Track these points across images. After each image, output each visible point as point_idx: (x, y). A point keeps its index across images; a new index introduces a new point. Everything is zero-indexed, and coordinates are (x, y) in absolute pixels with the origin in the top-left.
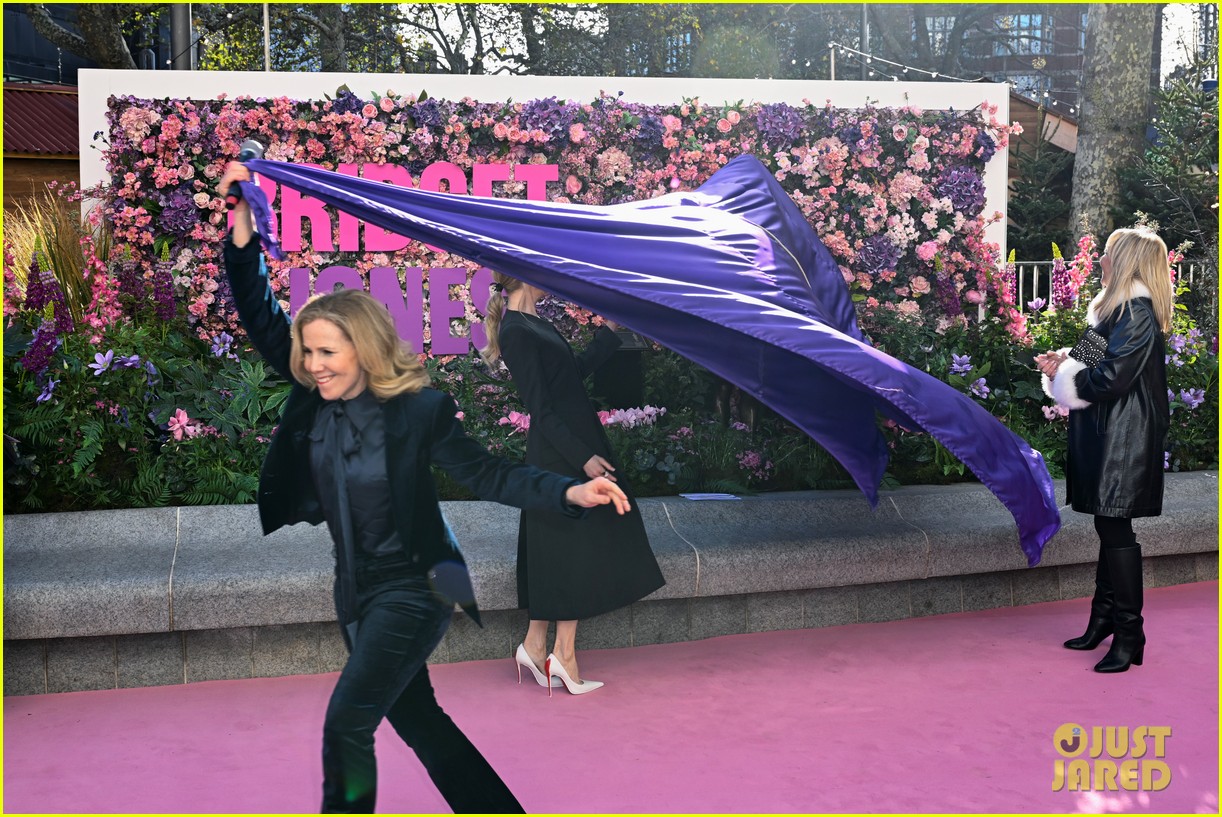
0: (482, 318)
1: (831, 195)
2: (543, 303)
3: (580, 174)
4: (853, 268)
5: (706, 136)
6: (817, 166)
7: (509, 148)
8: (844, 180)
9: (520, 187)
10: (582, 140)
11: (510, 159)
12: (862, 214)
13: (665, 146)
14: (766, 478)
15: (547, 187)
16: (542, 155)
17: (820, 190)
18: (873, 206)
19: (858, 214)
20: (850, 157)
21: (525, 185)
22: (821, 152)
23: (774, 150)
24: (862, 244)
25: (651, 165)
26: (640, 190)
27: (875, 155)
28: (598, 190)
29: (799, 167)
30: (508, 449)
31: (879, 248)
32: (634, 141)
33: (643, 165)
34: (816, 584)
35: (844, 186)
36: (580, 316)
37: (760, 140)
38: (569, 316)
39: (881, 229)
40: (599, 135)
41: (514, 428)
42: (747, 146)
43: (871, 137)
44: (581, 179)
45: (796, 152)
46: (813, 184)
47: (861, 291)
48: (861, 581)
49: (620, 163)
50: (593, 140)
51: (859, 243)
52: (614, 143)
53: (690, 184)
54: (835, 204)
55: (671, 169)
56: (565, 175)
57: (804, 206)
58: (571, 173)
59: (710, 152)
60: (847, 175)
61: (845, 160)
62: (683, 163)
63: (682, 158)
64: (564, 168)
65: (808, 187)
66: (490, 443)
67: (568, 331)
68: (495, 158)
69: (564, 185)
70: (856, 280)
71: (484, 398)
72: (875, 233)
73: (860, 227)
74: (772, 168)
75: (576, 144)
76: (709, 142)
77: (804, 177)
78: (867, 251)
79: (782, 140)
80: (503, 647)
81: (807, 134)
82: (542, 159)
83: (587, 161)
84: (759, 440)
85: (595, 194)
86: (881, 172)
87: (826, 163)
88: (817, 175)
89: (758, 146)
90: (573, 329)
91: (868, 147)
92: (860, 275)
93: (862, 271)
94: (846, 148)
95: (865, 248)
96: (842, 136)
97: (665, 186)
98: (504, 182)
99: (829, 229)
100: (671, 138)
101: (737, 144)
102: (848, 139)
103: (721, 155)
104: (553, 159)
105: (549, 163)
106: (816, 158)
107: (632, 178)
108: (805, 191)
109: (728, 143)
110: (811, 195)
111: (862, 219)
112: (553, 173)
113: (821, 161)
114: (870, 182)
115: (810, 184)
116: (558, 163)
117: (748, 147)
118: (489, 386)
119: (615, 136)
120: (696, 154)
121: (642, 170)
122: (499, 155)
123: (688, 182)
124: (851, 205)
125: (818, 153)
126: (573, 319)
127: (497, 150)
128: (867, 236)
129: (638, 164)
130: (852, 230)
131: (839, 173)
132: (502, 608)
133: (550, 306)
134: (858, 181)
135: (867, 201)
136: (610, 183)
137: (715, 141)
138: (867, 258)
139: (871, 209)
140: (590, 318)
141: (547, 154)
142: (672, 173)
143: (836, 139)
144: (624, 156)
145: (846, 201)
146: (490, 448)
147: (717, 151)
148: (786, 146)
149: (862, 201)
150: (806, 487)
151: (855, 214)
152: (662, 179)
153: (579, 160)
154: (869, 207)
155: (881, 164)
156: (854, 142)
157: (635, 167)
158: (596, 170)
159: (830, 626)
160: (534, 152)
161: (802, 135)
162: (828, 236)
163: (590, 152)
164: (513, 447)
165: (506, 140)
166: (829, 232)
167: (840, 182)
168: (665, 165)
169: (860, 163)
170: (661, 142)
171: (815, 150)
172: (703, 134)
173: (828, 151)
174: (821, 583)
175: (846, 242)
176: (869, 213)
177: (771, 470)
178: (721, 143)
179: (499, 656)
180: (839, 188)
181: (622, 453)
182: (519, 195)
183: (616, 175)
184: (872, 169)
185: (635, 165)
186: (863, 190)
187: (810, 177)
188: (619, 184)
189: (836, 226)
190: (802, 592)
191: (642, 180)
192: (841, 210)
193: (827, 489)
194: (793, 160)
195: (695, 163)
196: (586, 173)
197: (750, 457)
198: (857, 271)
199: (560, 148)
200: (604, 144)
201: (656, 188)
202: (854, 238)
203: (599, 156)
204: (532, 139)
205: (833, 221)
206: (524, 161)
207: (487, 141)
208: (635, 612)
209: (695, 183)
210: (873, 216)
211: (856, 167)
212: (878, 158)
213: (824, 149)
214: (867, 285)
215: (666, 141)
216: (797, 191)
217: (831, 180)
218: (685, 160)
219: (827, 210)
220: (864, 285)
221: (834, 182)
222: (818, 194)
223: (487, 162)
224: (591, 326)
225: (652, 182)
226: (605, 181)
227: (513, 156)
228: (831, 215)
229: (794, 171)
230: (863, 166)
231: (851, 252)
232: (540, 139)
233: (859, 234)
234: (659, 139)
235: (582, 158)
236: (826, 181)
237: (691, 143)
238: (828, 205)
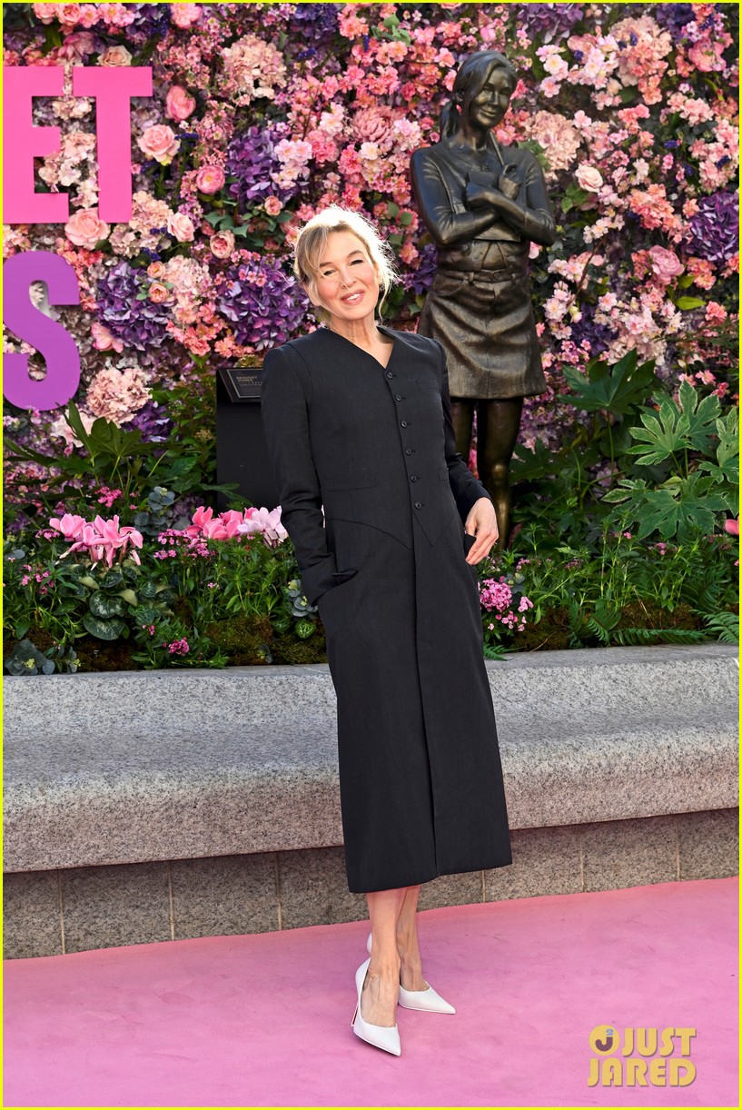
0: (17, 344)
1: (641, 121)
2: (127, 316)
3: (191, 84)
4: (680, 250)
5: (417, 16)
6: (616, 70)
7: (62, 37)
8: (663, 93)
9: (83, 108)
10: (194, 23)
11: (65, 56)
12: (695, 155)
13: (343, 33)
14: (521, 629)
15: (133, 108)
16: (122, 49)
17: (621, 114)
18: (715, 140)
19: (690, 154)
20: (675, 52)
21: (93, 104)
22: (622, 45)
23: (538, 42)
24: (697, 209)
25: (319, 68)
26: (300, 114)
27: (719, 50)
28: (223, 114)
29: (582, 71)
30: (58, 582)
31: (726, 215)
32: (288, 24)
33: (304, 68)
34: (603, 815)
35: (663, 104)
36: (194, 341)
37: (514, 22)
38: (174, 340)
39: (730, 182)
40: (225, 14)
41: (71, 544)
42: (490, 34)
43: (710, 17)
44: (194, 93)
45: (576, 44)
46: (609, 102)
47: (695, 291)
48: (681, 809)
49: (263, 64)
50: (213, 23)
51: (691, 206)
52: (251, 28)
53: (390, 101)
54: (647, 138)
55: (354, 77)
56: (166, 86)
57: (593, 141)
58: (175, 81)
59: (424, 45)
60: (669, 86)
61: (665, 59)
62: (375, 63)
63: (374, 55)
64: (163, 72)
65: (600, 107)
66: (26, 572)
67: (173, 367)
68: (36, 54)
69: (164, 104)
70: (686, 272)
71: (23, 488)
72: (719, 189)
73: (693, 177)
74: (536, 72)
75: (183, 30)
76: (423, 26)
77: (592, 88)
78: (704, 221)
79: (552, 23)
80: (48, 935)
81: (599, 12)
82: (123, 56)
83: (204, 61)
84: (510, 561)
85: (217, 120)
86: (729, 79)
87: (632, 64)
88: (615, 86)
89: (511, 33)
90: (182, 363)
91: (706, 35)
92: (694, 263)
93: (696, 255)
94: (667, 37)
95: (701, 214)
96: (659, 15)
97: (345, 104)
98: (53, 99)
99: (635, 182)
100: (354, 20)
101: (473, 30)
102: (670, 21)
103: (444, 51)
104: (143, 56)
105: (135, 63)
106: (612, 56)
107: (285, 90)
108: (595, 114)
109: (456, 28)
110: (605, 120)
111: (696, 163)
112: (143, 83)
113: (623, 60)
114: (709, 97)
115: (603, 102)
116: (151, 64)
117: (492, 35)
118: (31, 467)
119: (253, 15)
120: (397, 49)
121: (303, 76)
122: (44, 50)
123: (385, 97)
124: (675, 138)
125: (616, 47)
126: (181, 345)
127: (41, 40)
128: (705, 194)
129: (297, 66)
130: (678, 184)
131: (654, 82)
132: (44, 867)
133: (140, 322)
134: (688, 95)
135: (704, 130)
136: (244, 101)
137: (434, 24)
138: (705, 234)
139: (712, 146)
140: (212, 343)
141: (131, 47)
142: (356, 82)
143: (650, 20)
144: (270, 51)
145: (667, 131)
146: (25, 581)
147: (437, 43)
148: (559, 32)
149: (696, 131)
150: (592, 642)
151: (683, 155)
152: (339, 93)
153: (189, 59)
154: (707, 142)
155: (729, 66)
156: (680, 25)
157: (290, 72)
158: (219, 77)
159: (629, 886)
160: (107, 45)
161: (589, 13)
162: (636, 193)
163: (209, 46)
164: (67, 578)
165: (55, 22)
166: (636, 187)
167: (657, 98)
168: (345, 68)
169: (691, 63)
170: (337, 25)
171: (611, 42)
172: (412, 12)
173: (633, 42)
174: (614, 812)
175: (667, 205)
176: (708, 152)
177: (530, 614)
178: (446, 28)
179: (41, 951)
180: (655, 109)
181: (264, 586)
182: (81, 121)
183: (256, 85)
184: (712, 75)
185: (290, 67)
186: (697, 111)
187: (604, 90)
188: (261, 103)
189: (650, 175)
190: (580, 828)
191: (301, 96)
192: (658, 148)
193: (627, 644)
194: (573, 58)
195: (396, 65)
196: (202, 83)
197: (493, 589)
198: (689, 256)
199: (155, 37)
200: (233, 30)
201: (329, 111)
202: (683, 197)
203: (226, 52)
204: (101, 21)
205: (643, 168)
206: (90, 60)
207: (22, 23)
208: (285, 869)
209: (399, 100)
210: (714, 158)
211: (684, 70)
212: (722, 55)
213: (628, 38)
214: (706, 281)
215: (345, 24)
216: (580, 114)
217: (641, 94)
218: (378, 58)
219: (635, 147)
220: (700, 281)
221: (645, 98)
222: (617, 119)
223: (23, 62)
224: (214, 357)
225: (321, 97)
226: (236, 96)
227: (70, 51)
228: (641, 156)
229: (573, 80)
230: (696, 69)
231: (676, 222)
232: (116, 20)
233: (691, 189)
234: (333, 21)
235: (194, 55)
236: (632, 96)
237: (389, 28)
238: (634, 138)
